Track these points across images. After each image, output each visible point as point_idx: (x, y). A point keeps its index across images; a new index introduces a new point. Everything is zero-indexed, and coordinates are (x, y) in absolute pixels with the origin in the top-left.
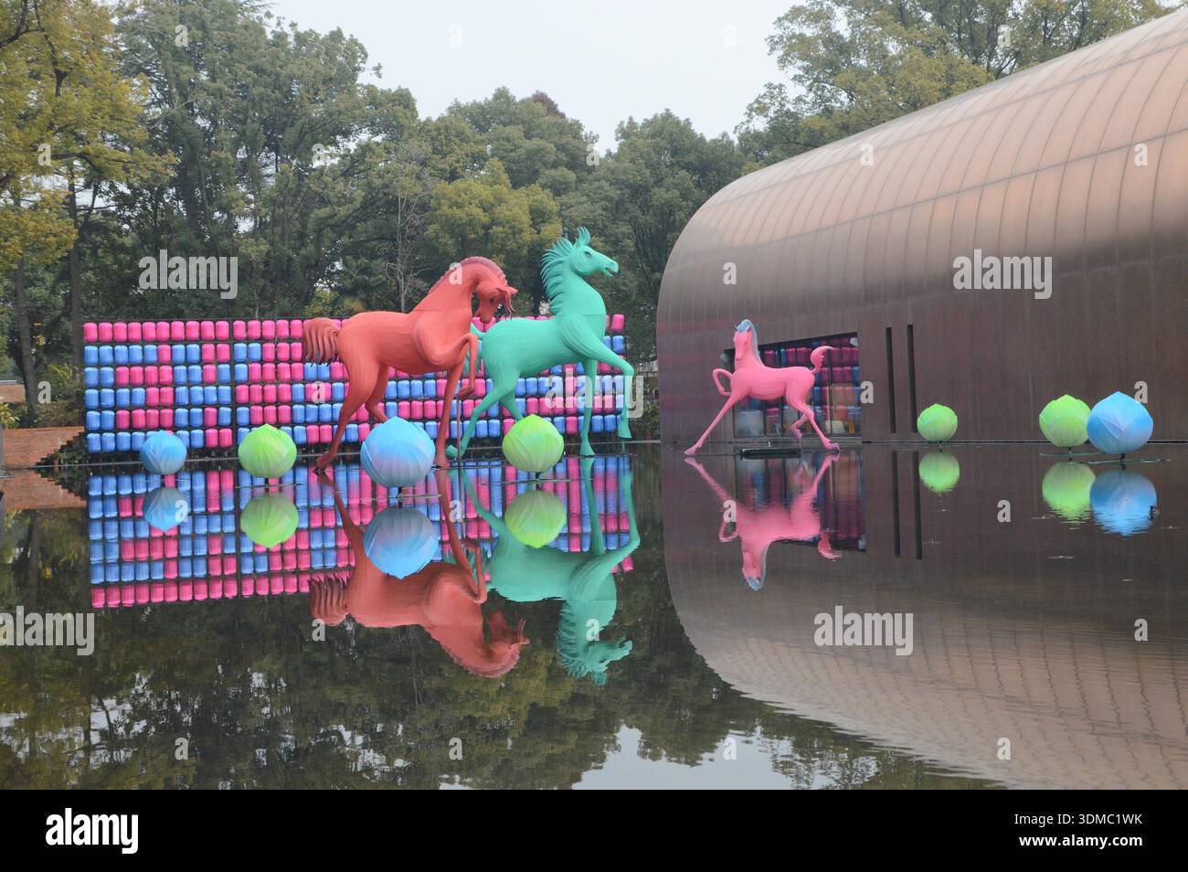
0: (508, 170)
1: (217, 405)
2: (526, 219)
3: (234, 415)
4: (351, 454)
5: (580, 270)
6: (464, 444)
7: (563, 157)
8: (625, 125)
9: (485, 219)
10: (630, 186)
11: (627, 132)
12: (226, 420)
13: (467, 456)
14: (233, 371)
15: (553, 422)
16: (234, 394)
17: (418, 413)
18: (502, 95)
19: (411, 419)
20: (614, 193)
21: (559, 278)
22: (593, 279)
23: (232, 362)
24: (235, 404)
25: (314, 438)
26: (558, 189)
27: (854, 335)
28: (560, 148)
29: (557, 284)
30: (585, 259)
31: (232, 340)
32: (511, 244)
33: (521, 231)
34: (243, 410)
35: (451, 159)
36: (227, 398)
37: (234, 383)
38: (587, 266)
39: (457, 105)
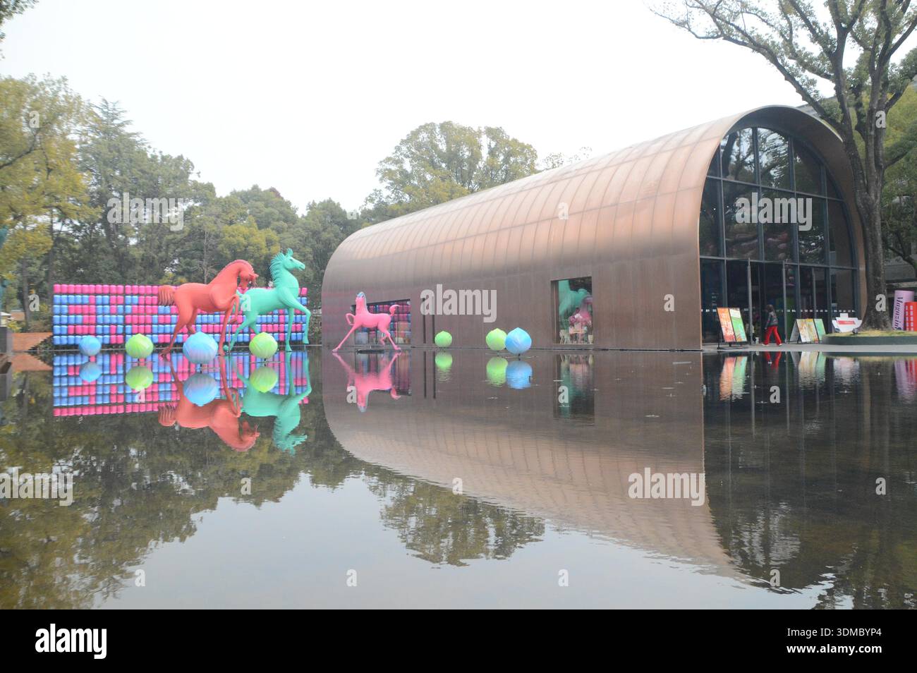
0: (257, 221)
1: (117, 324)
2: (264, 244)
3: (124, 329)
4: (178, 348)
5: (288, 267)
6: (232, 345)
7: (282, 216)
8: (311, 203)
9: (245, 243)
10: (312, 231)
11: (312, 207)
12: (121, 331)
13: (233, 350)
14: (124, 309)
15: (273, 336)
16: (124, 319)
17: (211, 330)
18: (255, 188)
19: (207, 333)
20: (304, 233)
21: (278, 271)
22: (293, 271)
23: (125, 304)
24: (125, 324)
25: (162, 341)
26: (279, 231)
27: (409, 300)
28: (281, 213)
29: (277, 273)
30: (290, 263)
31: (125, 294)
32: (257, 255)
33: (261, 249)
34: (129, 327)
35: (230, 215)
36: (121, 321)
37: (124, 314)
38: (291, 266)
39: (235, 191)
